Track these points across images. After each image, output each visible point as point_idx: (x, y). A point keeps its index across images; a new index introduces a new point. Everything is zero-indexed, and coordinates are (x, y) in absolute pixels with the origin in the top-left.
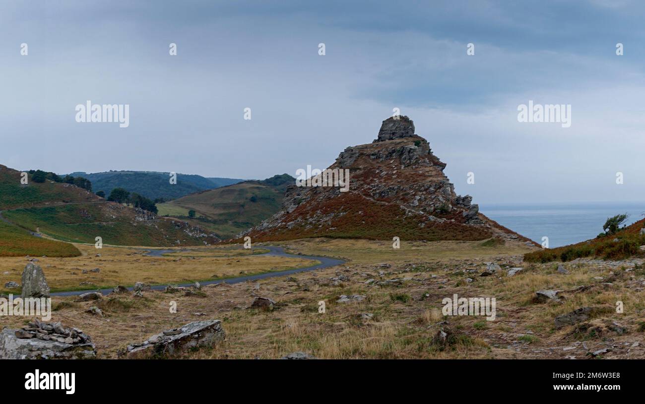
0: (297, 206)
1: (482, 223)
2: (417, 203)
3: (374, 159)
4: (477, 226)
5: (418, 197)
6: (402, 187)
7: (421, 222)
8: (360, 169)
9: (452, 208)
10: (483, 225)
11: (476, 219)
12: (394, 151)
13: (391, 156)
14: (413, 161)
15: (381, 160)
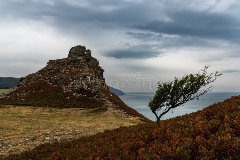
0: (18, 88)
1: (101, 97)
2: (71, 85)
3: (62, 65)
4: (97, 99)
5: (72, 83)
6: (67, 78)
7: (68, 96)
8: (54, 69)
9: (88, 88)
10: (101, 98)
11: (98, 95)
12: (71, 61)
13: (70, 63)
14: (79, 65)
15: (65, 65)
